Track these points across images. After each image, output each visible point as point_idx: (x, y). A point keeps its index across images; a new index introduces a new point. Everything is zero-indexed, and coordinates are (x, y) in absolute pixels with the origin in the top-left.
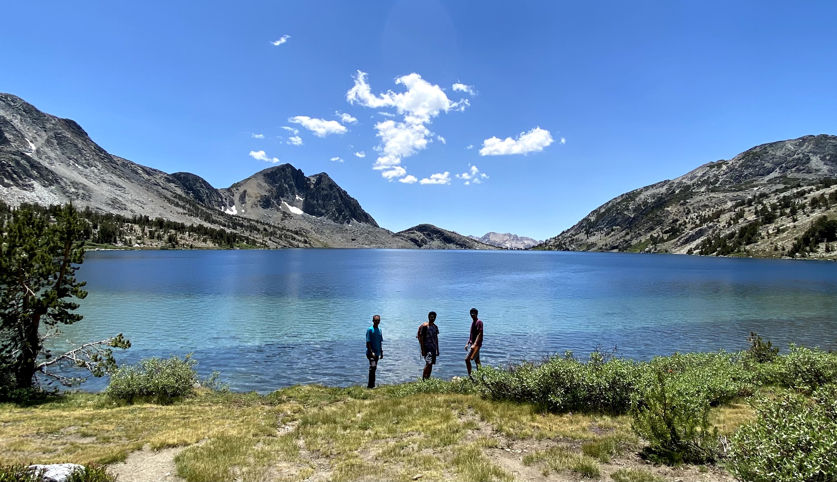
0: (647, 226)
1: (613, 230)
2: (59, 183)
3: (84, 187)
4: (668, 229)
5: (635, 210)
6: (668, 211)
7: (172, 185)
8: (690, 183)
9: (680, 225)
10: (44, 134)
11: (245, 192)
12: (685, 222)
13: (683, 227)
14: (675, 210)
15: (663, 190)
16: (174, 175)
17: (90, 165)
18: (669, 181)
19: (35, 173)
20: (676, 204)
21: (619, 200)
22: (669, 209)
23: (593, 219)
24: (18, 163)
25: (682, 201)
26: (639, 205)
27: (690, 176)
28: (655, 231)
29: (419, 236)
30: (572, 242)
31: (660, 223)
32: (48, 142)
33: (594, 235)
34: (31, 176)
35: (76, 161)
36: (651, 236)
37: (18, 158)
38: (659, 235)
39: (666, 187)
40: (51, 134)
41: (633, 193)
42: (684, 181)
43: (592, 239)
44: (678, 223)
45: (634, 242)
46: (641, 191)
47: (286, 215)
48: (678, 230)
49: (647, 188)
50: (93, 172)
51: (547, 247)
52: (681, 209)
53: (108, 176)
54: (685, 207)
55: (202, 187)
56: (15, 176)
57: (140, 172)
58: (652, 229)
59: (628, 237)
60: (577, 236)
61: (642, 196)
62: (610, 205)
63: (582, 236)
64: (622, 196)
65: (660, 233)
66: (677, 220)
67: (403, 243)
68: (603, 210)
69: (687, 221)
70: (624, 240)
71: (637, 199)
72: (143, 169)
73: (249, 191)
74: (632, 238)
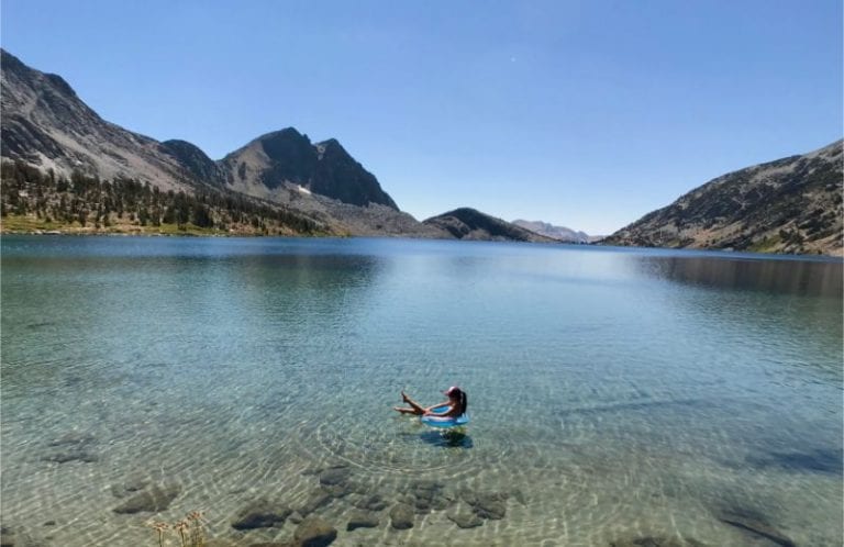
0: (774, 218)
1: (715, 222)
2: (64, 155)
3: (88, 159)
4: (806, 222)
5: (748, 196)
6: (807, 199)
7: (167, 156)
8: (831, 160)
9: (825, 217)
10: (33, 94)
11: (244, 164)
12: (832, 213)
13: (829, 221)
14: (818, 197)
15: (790, 169)
16: (167, 143)
17: (87, 132)
18: (799, 156)
19: (37, 142)
20: (821, 190)
21: (722, 182)
22: (810, 195)
23: (684, 206)
24: (18, 129)
25: (829, 185)
26: (754, 189)
27: (831, 150)
28: (786, 226)
29: (457, 223)
30: (657, 235)
31: (795, 214)
32: (39, 104)
33: (688, 227)
34: (34, 146)
35: (72, 126)
36: (781, 232)
37: (17, 123)
38: (793, 231)
39: (793, 165)
40: (40, 93)
41: (743, 172)
42: (822, 157)
43: (685, 233)
44: (822, 215)
45: (756, 239)
46: (757, 170)
47: (295, 195)
48: (822, 225)
49: (765, 166)
50: (91, 140)
51: (622, 242)
52: (828, 195)
53: (106, 146)
54: (833, 193)
55: (198, 158)
56: (20, 146)
57: (132, 139)
58: (782, 222)
59: (747, 232)
60: (663, 229)
61: (759, 177)
62: (709, 188)
63: (671, 228)
64: (727, 176)
65: (795, 228)
66: (821, 211)
67: (439, 232)
68: (699, 195)
69: (836, 212)
70: (742, 236)
71: (751, 181)
72: (135, 135)
73: (249, 164)
74: (753, 234)
